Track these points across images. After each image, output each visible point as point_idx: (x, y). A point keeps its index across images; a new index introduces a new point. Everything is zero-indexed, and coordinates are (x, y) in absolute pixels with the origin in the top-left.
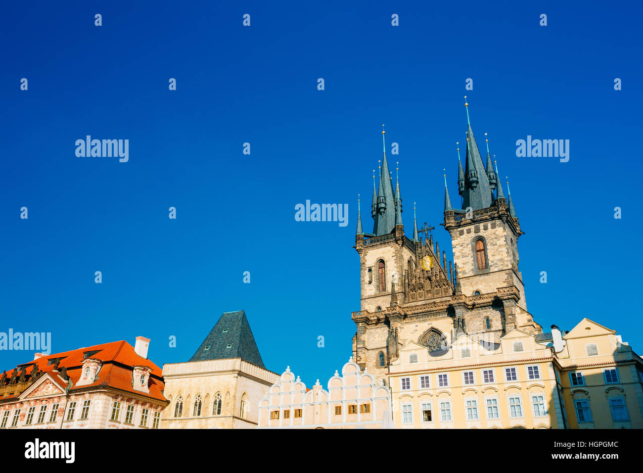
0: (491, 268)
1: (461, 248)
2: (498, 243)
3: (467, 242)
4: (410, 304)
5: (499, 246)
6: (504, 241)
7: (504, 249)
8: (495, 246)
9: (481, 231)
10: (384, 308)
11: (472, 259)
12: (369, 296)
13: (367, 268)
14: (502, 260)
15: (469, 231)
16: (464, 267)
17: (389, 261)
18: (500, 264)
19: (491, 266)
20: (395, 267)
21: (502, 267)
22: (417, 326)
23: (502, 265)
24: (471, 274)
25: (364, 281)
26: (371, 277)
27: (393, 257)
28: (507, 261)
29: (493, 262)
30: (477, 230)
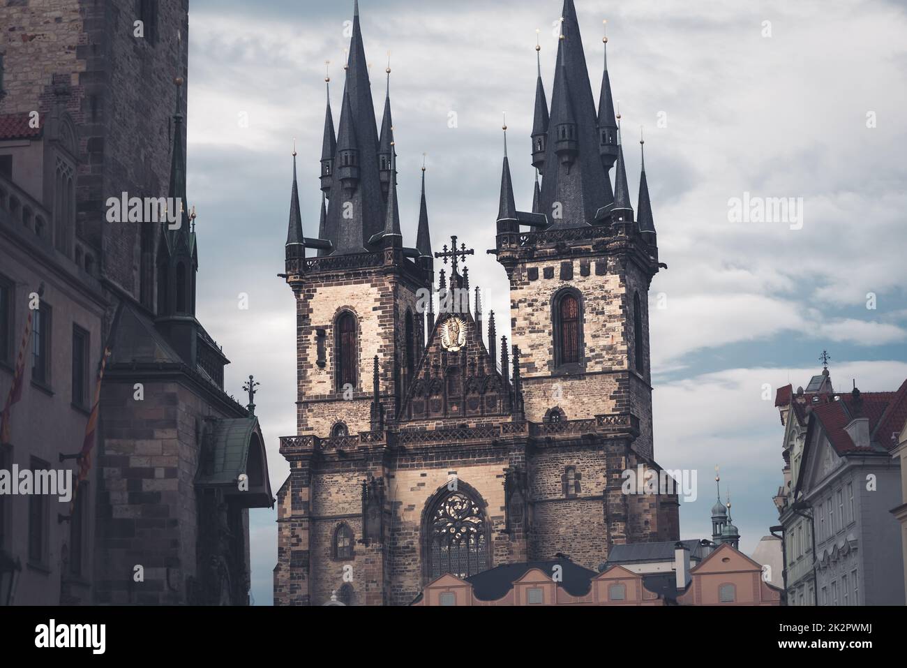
0: (588, 364)
1: (529, 310)
2: (608, 309)
3: (542, 299)
4: (410, 424)
5: (610, 316)
6: (620, 307)
7: (618, 326)
8: (600, 316)
9: (574, 277)
10: (353, 430)
11: (551, 338)
12: (317, 397)
13: (313, 328)
14: (610, 349)
15: (549, 274)
16: (532, 355)
17: (368, 319)
18: (607, 357)
19: (589, 359)
20: (378, 334)
21: (610, 363)
22: (423, 475)
23: (610, 360)
24: (546, 372)
25: (306, 359)
26: (321, 353)
27: (375, 309)
28: (622, 352)
29: (592, 351)
30: (567, 274)
